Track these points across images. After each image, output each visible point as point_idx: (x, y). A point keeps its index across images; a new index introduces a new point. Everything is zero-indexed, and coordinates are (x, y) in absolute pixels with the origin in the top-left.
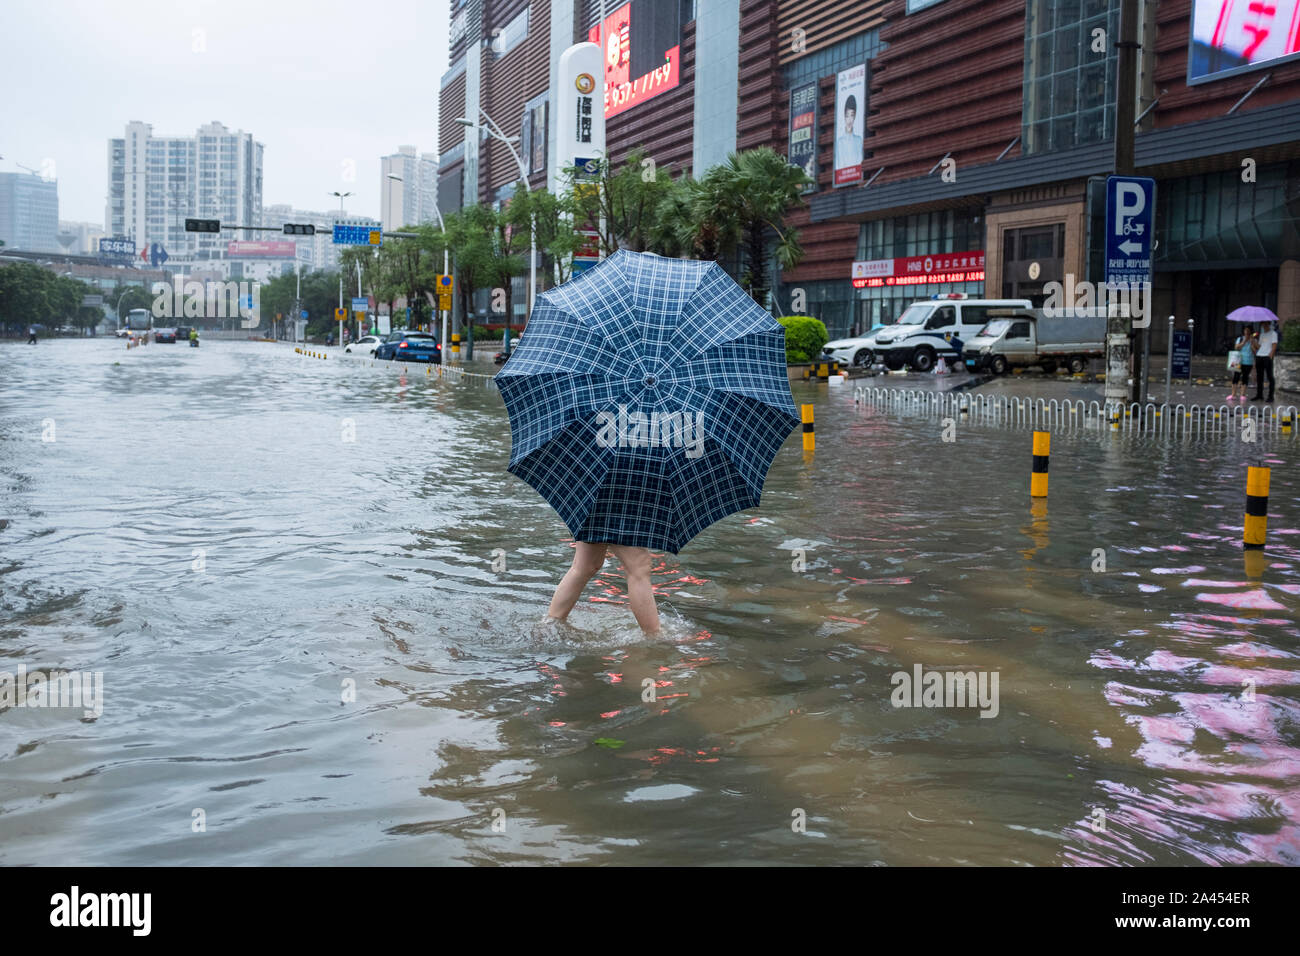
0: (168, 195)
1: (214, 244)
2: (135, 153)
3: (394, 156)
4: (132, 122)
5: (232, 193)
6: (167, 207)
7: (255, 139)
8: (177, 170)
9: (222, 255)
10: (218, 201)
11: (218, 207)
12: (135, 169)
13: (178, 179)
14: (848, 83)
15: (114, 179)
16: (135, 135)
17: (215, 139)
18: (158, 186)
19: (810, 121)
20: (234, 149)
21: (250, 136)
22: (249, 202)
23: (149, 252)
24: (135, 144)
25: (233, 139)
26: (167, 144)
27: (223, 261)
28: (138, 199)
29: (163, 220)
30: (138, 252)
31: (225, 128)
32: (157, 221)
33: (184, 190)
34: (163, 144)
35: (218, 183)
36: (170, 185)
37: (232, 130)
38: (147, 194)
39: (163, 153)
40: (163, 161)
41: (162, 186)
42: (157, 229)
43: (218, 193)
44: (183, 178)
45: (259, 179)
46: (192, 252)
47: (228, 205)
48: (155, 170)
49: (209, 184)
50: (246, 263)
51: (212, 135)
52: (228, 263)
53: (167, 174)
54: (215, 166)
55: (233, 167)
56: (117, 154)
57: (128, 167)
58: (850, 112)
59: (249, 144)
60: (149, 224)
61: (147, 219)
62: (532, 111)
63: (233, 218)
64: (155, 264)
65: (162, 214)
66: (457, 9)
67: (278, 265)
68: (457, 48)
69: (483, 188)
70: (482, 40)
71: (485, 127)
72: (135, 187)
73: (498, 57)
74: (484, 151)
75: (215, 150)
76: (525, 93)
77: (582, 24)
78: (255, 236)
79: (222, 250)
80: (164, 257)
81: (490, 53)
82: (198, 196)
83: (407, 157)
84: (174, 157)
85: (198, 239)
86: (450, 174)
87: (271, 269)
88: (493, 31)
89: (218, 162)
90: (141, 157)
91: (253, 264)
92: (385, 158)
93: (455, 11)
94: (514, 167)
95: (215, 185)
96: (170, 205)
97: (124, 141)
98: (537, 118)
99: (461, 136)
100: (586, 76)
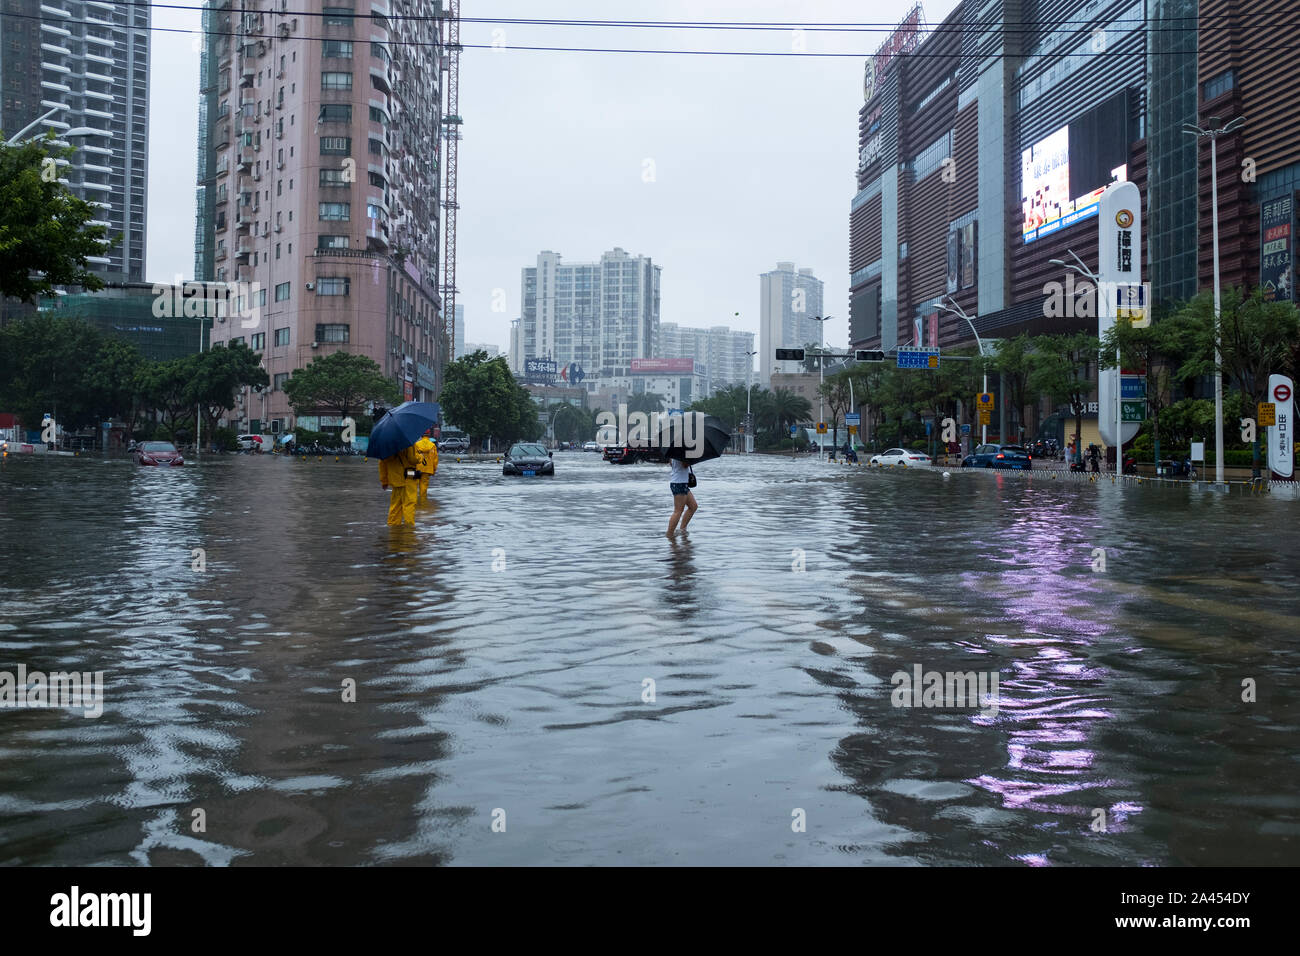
0: (574, 317)
1: (617, 362)
2: (545, 280)
3: (772, 273)
4: (542, 252)
5: (633, 313)
6: (573, 329)
7: (653, 263)
8: (583, 294)
9: (624, 372)
10: (620, 322)
11: (620, 327)
12: (545, 295)
13: (582, 302)
15: (527, 304)
16: (545, 264)
17: (618, 264)
18: (565, 310)
19: (1286, 233)
20: (635, 273)
21: (649, 260)
22: (648, 323)
23: (568, 371)
24: (545, 272)
25: (634, 264)
26: (574, 271)
27: (625, 378)
28: (547, 322)
29: (569, 341)
30: (559, 371)
31: (626, 254)
32: (564, 341)
33: (589, 312)
34: (570, 271)
35: (621, 305)
36: (576, 308)
37: (633, 255)
38: (556, 317)
39: (570, 279)
40: (570, 287)
41: (570, 309)
42: (565, 349)
43: (621, 315)
44: (588, 302)
45: (657, 300)
46: (596, 370)
47: (630, 325)
48: (563, 295)
49: (612, 306)
50: (648, 379)
51: (615, 261)
52: (630, 380)
53: (574, 298)
54: (618, 289)
55: (634, 289)
56: (530, 282)
57: (539, 293)
59: (648, 268)
60: (558, 344)
61: (555, 341)
62: (959, 229)
63: (633, 337)
64: (573, 383)
65: (569, 335)
66: (868, 135)
67: (677, 380)
68: (869, 172)
69: (904, 305)
70: (900, 164)
71: (904, 246)
72: (545, 311)
73: (919, 179)
74: (903, 269)
75: (618, 275)
76: (949, 213)
77: (1012, 146)
78: (653, 354)
79: (624, 367)
80: (581, 375)
81: (908, 175)
82: (602, 318)
83: (786, 273)
84: (580, 282)
85: (602, 358)
86: (864, 292)
87: (670, 384)
88: (912, 154)
89: (621, 286)
90: (551, 284)
91: (654, 380)
92: (765, 275)
93: (866, 137)
94: (938, 284)
95: (618, 307)
96: (576, 327)
97: (535, 269)
98: (965, 236)
99: (876, 255)
100: (1125, 212)
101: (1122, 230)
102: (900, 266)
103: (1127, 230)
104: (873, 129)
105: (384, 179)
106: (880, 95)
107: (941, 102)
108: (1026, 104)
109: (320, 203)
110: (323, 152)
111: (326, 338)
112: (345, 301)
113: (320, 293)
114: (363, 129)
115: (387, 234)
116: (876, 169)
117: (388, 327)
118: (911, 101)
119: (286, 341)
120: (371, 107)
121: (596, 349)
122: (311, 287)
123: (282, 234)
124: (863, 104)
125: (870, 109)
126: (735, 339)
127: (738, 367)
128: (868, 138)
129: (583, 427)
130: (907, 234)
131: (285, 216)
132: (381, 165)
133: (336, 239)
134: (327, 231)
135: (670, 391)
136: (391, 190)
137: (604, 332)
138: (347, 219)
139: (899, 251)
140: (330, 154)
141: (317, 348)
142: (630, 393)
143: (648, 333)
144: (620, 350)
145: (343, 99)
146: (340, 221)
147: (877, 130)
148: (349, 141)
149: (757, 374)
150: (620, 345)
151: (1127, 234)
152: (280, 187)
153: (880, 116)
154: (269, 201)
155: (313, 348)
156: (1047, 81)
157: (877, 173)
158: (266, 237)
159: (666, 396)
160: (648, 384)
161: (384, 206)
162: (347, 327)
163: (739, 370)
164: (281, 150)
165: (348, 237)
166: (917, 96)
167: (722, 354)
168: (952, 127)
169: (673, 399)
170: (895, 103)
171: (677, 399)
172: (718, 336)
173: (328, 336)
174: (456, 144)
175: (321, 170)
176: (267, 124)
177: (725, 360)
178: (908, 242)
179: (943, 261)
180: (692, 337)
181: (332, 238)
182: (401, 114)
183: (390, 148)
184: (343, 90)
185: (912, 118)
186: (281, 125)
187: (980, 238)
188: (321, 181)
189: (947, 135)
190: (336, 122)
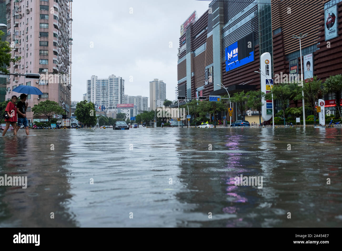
0: (101, 93)
1: (113, 105)
2: (93, 83)
3: (153, 81)
4: (92, 76)
5: (117, 92)
6: (101, 96)
7: (122, 79)
8: (103, 87)
9: (115, 108)
10: (114, 94)
11: (114, 95)
12: (93, 87)
13: (104, 89)
14: (307, 58)
15: (88, 90)
16: (93, 79)
17: (113, 79)
18: (99, 91)
19: (296, 68)
20: (118, 81)
21: (121, 78)
22: (121, 94)
23: (101, 107)
24: (93, 81)
25: (117, 79)
26: (101, 81)
27: (115, 109)
28: (94, 95)
29: (100, 99)
30: (99, 107)
31: (115, 76)
33: (105, 92)
34: (100, 81)
35: (114, 90)
36: (102, 91)
37: (117, 77)
38: (96, 93)
39: (100, 83)
40: (100, 85)
42: (99, 102)
43: (114, 92)
44: (105, 89)
45: (124, 89)
46: (107, 107)
47: (116, 95)
48: (98, 87)
49: (112, 90)
50: (122, 109)
51: (112, 78)
52: (117, 110)
53: (101, 88)
55: (117, 86)
56: (89, 84)
57: (92, 87)
58: (308, 65)
59: (121, 80)
60: (97, 100)
61: (96, 99)
62: (208, 68)
63: (117, 98)
64: (102, 110)
65: (100, 98)
66: (182, 44)
67: (129, 109)
68: (182, 54)
69: (193, 88)
70: (191, 52)
71: (193, 73)
72: (93, 91)
73: (196, 56)
74: (193, 79)
75: (113, 82)
76: (205, 64)
77: (222, 47)
78: (123, 103)
79: (115, 106)
80: (105, 108)
81: (193, 55)
82: (109, 93)
83: (156, 81)
84: (103, 84)
85: (109, 104)
86: (181, 85)
87: (128, 111)
88: (195, 49)
89: (114, 85)
90: (95, 84)
91: (123, 110)
92: (151, 82)
93: (181, 45)
94: (202, 82)
95: (113, 90)
96: (102, 96)
97: (91, 80)
98: (210, 70)
99: (185, 75)
100: (267, 60)
101: (267, 65)
102: (192, 78)
103: (268, 65)
104: (183, 43)
105: (57, 53)
106: (185, 34)
107: (202, 36)
108: (226, 36)
109: (40, 59)
110: (40, 45)
111: (42, 97)
112: (47, 87)
113: (40, 84)
114: (51, 39)
115: (58, 68)
116: (184, 53)
117: (59, 94)
118: (194, 36)
119: (30, 98)
120: (54, 33)
121: (107, 101)
122: (37, 83)
123: (28, 68)
124: (180, 37)
125: (183, 37)
126: (143, 99)
127: (144, 106)
128: (182, 45)
129: (107, 122)
130: (193, 70)
131: (29, 63)
132: (57, 49)
133: (44, 70)
134: (42, 67)
135: (128, 112)
136: (59, 56)
137: (110, 97)
138: (47, 64)
139: (191, 74)
140: (42, 46)
141: (39, 100)
142: (117, 113)
143: (121, 97)
144: (114, 102)
145: (46, 31)
146: (45, 65)
147: (184, 43)
148: (48, 42)
149: (149, 108)
150: (114, 101)
151: (268, 66)
152: (27, 55)
153: (185, 40)
154: (24, 59)
155: (38, 100)
156: (231, 30)
157: (184, 54)
158: (23, 69)
159: (127, 114)
160: (122, 111)
161: (57, 61)
162: (48, 94)
163: (144, 107)
164: (27, 45)
165: (48, 69)
166: (196, 34)
167: (140, 103)
168: (205, 42)
169: (129, 114)
170: (189, 36)
171: (130, 115)
172: (139, 98)
173: (42, 96)
174: (71, 46)
175: (40, 50)
176: (22, 37)
177: (140, 104)
178: (194, 72)
179: (204, 77)
180: (132, 98)
181: (43, 69)
182: (61, 36)
183: (59, 45)
184: (46, 28)
185: (194, 40)
186: (27, 38)
187: (214, 71)
188: (40, 53)
189: (204, 44)
190: (44, 37)
